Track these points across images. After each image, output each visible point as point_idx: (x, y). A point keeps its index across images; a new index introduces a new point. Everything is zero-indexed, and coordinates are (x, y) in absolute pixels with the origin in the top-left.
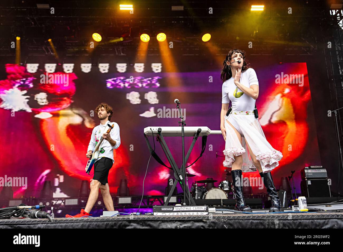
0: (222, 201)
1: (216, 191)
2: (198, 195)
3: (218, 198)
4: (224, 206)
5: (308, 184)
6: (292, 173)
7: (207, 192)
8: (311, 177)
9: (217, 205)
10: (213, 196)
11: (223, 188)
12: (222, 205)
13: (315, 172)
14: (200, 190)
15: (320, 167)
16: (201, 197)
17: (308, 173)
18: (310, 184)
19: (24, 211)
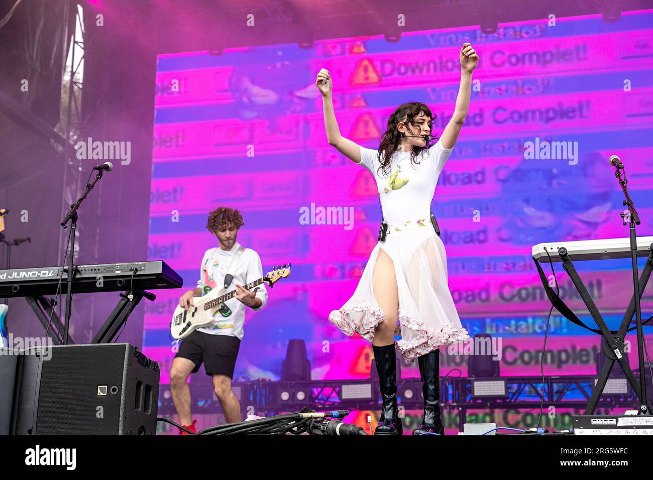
19: (313, 422)
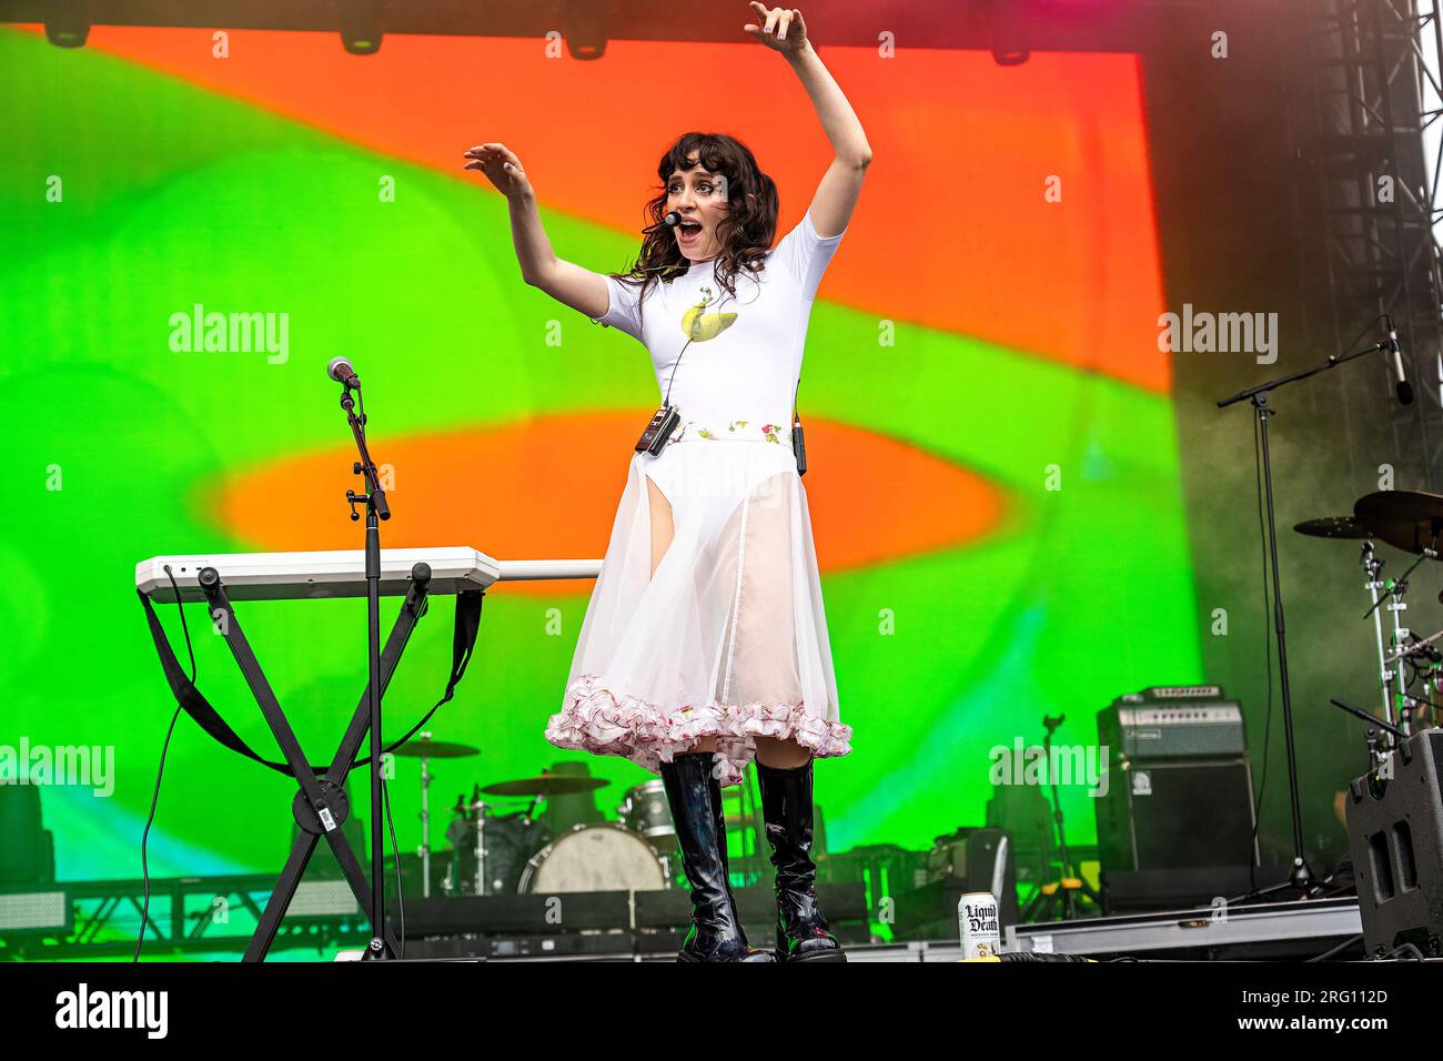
0: (632, 904)
1: (596, 843)
2: (489, 868)
3: (611, 885)
4: (647, 931)
5: (1136, 792)
6: (1045, 731)
7: (544, 852)
8: (1156, 752)
9: (605, 929)
10: (584, 875)
11: (642, 823)
12: (633, 925)
13: (1176, 720)
14: (504, 837)
15: (1206, 694)
16: (512, 882)
17: (1135, 727)
18: (1148, 791)
